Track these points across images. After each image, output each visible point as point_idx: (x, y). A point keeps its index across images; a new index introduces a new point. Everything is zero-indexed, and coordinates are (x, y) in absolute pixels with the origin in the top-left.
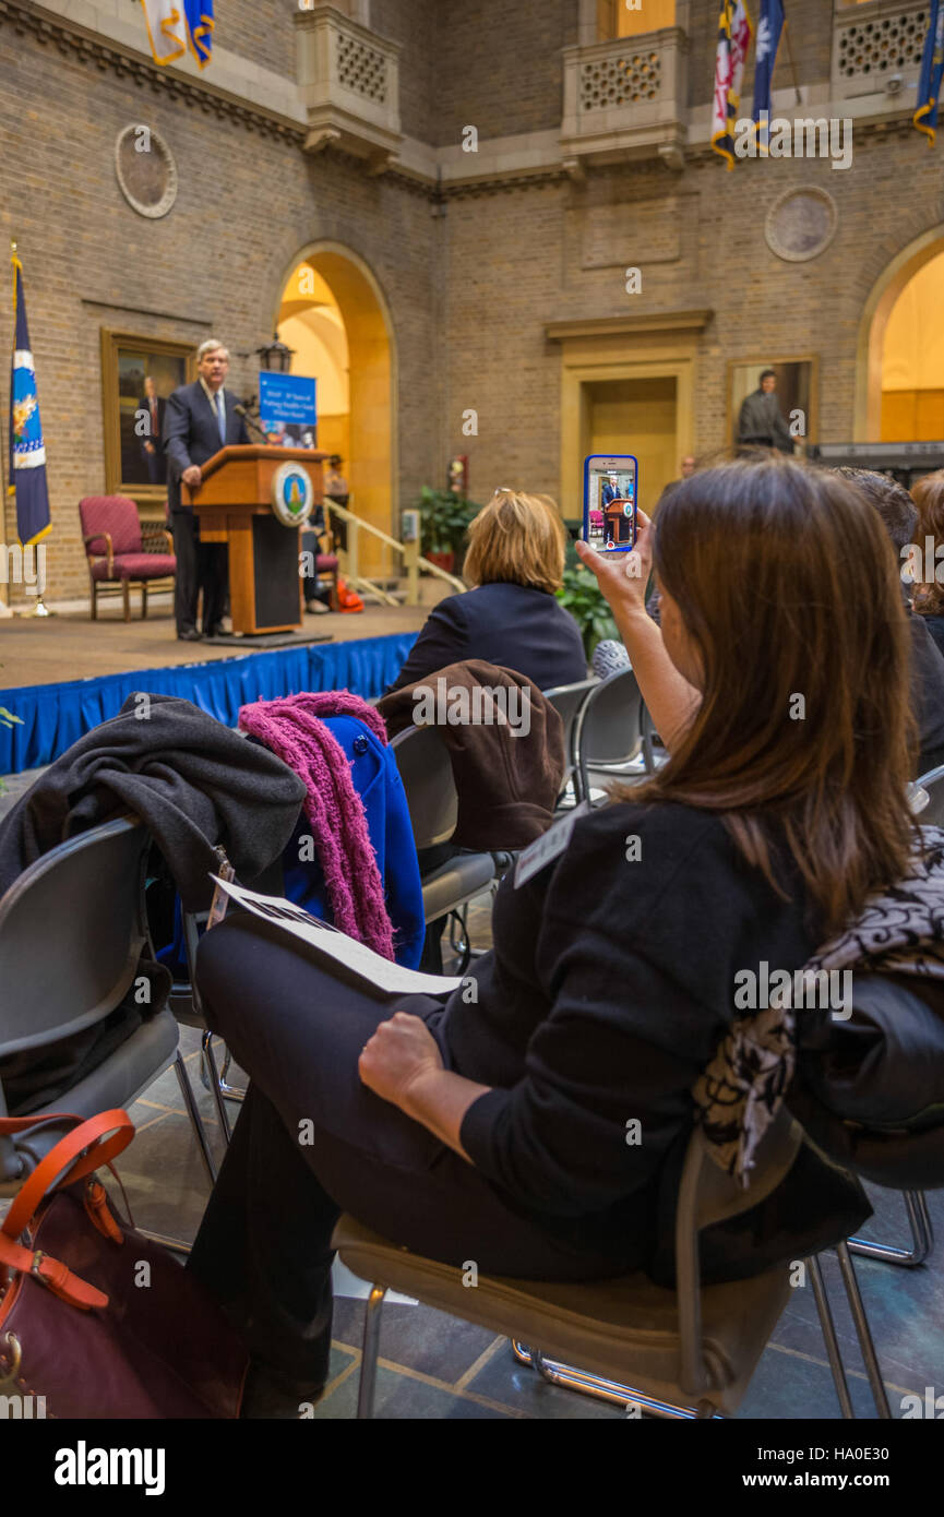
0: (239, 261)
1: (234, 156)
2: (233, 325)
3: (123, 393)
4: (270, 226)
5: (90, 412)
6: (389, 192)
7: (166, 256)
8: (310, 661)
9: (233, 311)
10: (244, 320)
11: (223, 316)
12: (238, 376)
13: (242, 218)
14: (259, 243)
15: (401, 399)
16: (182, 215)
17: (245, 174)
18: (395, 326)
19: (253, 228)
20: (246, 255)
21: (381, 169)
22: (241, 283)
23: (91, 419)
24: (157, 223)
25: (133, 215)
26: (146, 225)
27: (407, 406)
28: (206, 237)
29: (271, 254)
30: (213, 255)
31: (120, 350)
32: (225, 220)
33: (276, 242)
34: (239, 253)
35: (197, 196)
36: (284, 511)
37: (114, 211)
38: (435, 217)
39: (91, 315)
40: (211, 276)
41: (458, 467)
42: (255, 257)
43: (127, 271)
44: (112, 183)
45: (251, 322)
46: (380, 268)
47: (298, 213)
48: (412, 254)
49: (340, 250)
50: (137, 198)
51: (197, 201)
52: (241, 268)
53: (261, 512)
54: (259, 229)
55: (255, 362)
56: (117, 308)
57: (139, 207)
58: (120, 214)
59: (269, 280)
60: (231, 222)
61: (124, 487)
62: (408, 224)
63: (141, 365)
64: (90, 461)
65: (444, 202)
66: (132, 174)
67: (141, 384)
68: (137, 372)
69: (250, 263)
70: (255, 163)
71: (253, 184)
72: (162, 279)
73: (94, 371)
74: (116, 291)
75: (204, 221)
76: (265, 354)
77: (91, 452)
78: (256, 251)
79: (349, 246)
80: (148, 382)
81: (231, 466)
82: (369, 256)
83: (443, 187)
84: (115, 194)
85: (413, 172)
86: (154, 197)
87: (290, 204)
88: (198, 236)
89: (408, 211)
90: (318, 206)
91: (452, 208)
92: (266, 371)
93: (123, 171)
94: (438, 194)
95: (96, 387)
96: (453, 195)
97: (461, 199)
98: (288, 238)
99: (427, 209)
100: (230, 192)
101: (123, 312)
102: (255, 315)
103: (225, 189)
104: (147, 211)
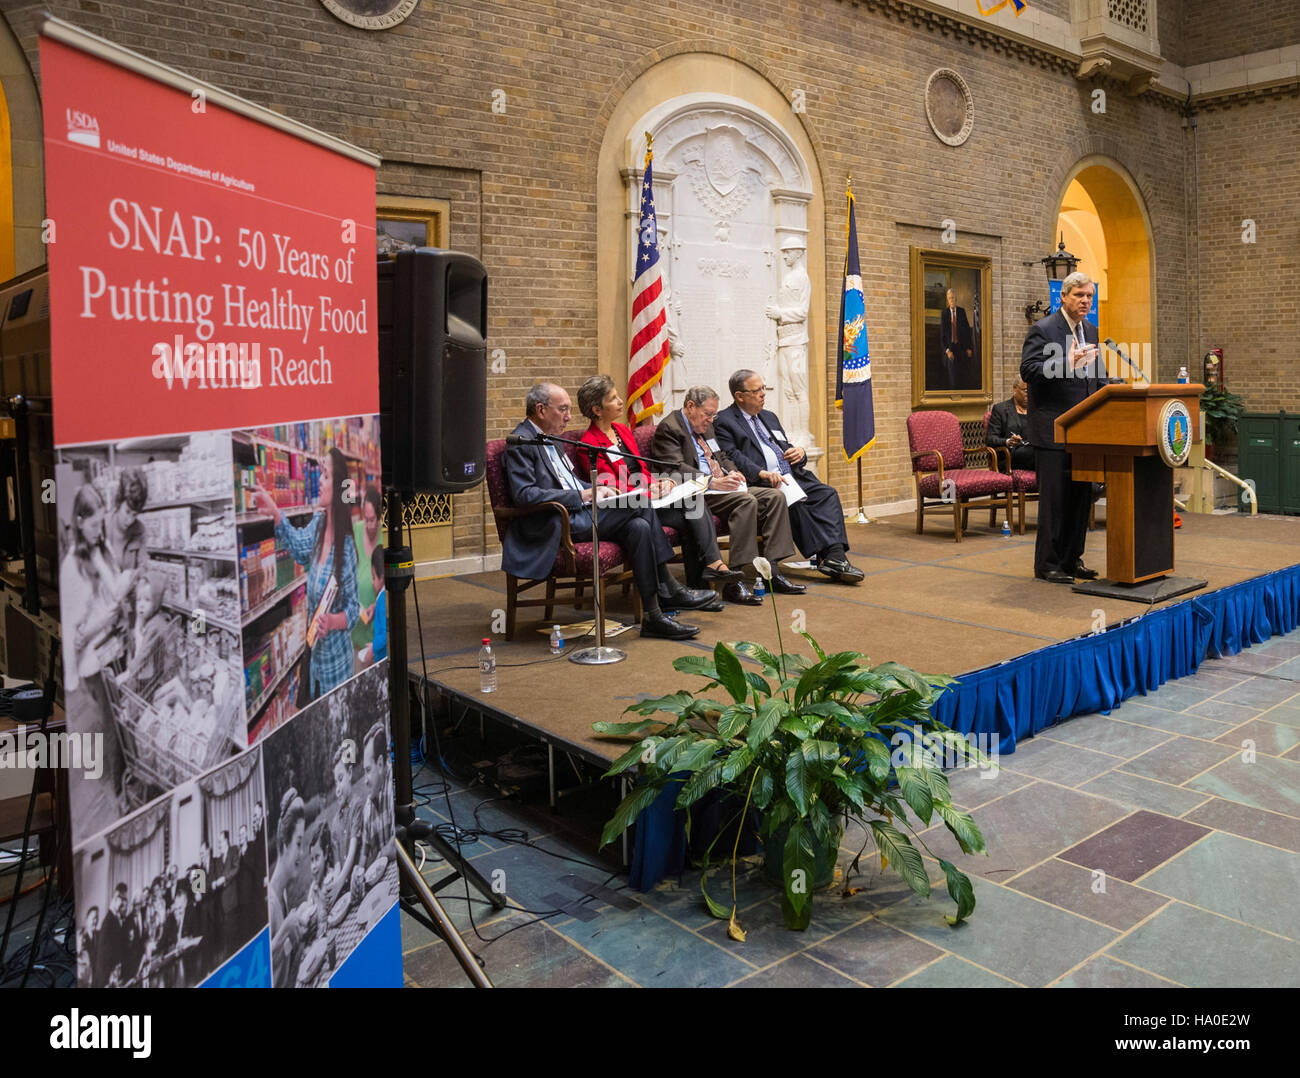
0: (1024, 178)
1: (1020, 88)
2: (1020, 238)
3: (929, 306)
4: (1049, 146)
5: (900, 324)
6: (1147, 109)
7: (965, 179)
8: (1195, 615)
9: (1020, 224)
10: (1029, 231)
11: (1011, 229)
12: (1023, 283)
13: (1027, 140)
14: (1041, 162)
15: (1159, 296)
16: (978, 142)
17: (1029, 103)
18: (1153, 229)
19: (1036, 149)
20: (1030, 174)
21: (1142, 89)
22: (1026, 199)
23: (901, 330)
24: (958, 151)
25: (938, 145)
26: (949, 153)
27: (1165, 302)
28: (997, 160)
29: (1050, 171)
30: (1003, 174)
31: (926, 265)
32: (1013, 144)
33: (1054, 160)
34: (1025, 172)
35: (991, 125)
36: (1169, 452)
37: (923, 143)
38: (1185, 128)
39: (902, 235)
40: (1002, 194)
41: (1214, 359)
42: (1038, 174)
43: (933, 195)
44: (922, 120)
45: (1034, 232)
46: (1140, 178)
47: (1073, 134)
48: (1166, 162)
49: (1108, 163)
50: (940, 130)
51: (990, 129)
52: (1025, 185)
53: (1146, 454)
54: (1041, 150)
55: (1040, 270)
56: (924, 228)
57: (943, 138)
58: (928, 145)
59: (1049, 194)
60: (1018, 144)
61: (927, 393)
62: (1162, 136)
63: (943, 278)
64: (900, 370)
65: (1193, 115)
66: (937, 110)
67: (945, 295)
68: (940, 285)
69: (1033, 180)
70: (1037, 93)
71: (1035, 111)
72: (961, 199)
73: (904, 287)
74: (924, 213)
75: (996, 146)
76: (1051, 263)
77: (900, 361)
78: (1039, 169)
79: (1115, 159)
80: (949, 293)
81: (1112, 404)
82: (1131, 168)
83: (1194, 102)
84: (924, 128)
85: (1169, 90)
86: (955, 129)
87: (1066, 125)
88: (991, 159)
89: (1164, 124)
90: (1088, 126)
91: (1202, 120)
92: (1052, 279)
93: (930, 108)
94: (1188, 108)
95: (906, 301)
96: (1202, 108)
97: (1210, 111)
98: (1065, 156)
99: (1179, 123)
100: (1017, 118)
101: (929, 231)
102: (1038, 227)
103: (1011, 117)
104: (949, 140)
